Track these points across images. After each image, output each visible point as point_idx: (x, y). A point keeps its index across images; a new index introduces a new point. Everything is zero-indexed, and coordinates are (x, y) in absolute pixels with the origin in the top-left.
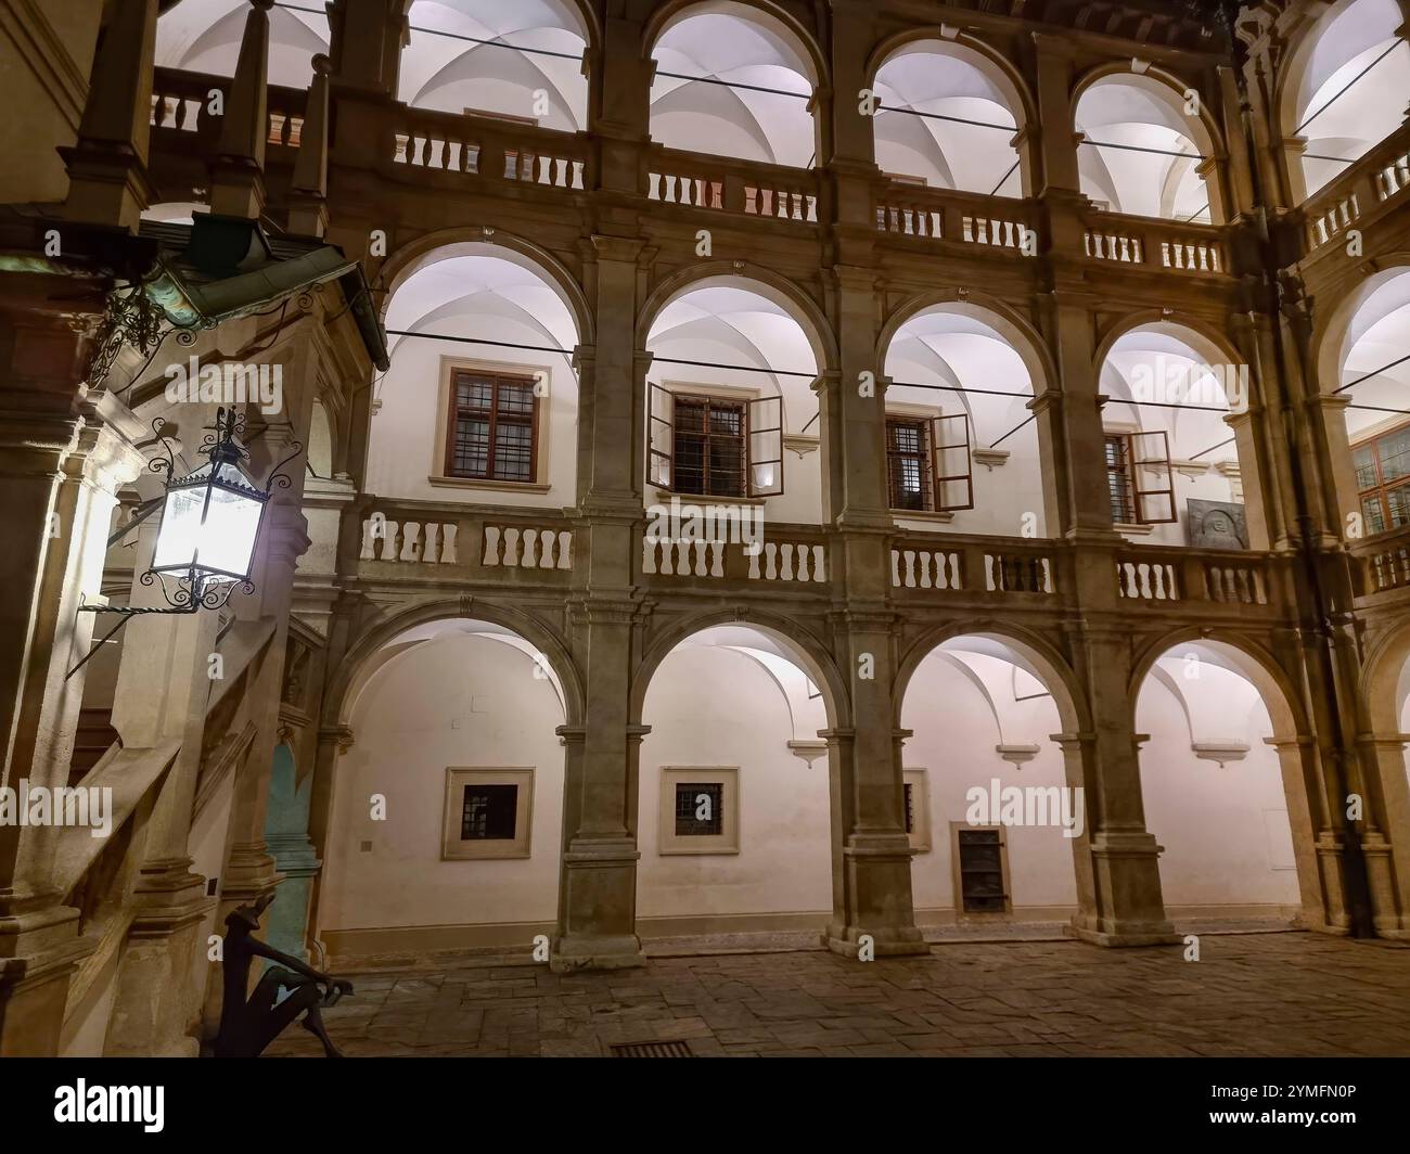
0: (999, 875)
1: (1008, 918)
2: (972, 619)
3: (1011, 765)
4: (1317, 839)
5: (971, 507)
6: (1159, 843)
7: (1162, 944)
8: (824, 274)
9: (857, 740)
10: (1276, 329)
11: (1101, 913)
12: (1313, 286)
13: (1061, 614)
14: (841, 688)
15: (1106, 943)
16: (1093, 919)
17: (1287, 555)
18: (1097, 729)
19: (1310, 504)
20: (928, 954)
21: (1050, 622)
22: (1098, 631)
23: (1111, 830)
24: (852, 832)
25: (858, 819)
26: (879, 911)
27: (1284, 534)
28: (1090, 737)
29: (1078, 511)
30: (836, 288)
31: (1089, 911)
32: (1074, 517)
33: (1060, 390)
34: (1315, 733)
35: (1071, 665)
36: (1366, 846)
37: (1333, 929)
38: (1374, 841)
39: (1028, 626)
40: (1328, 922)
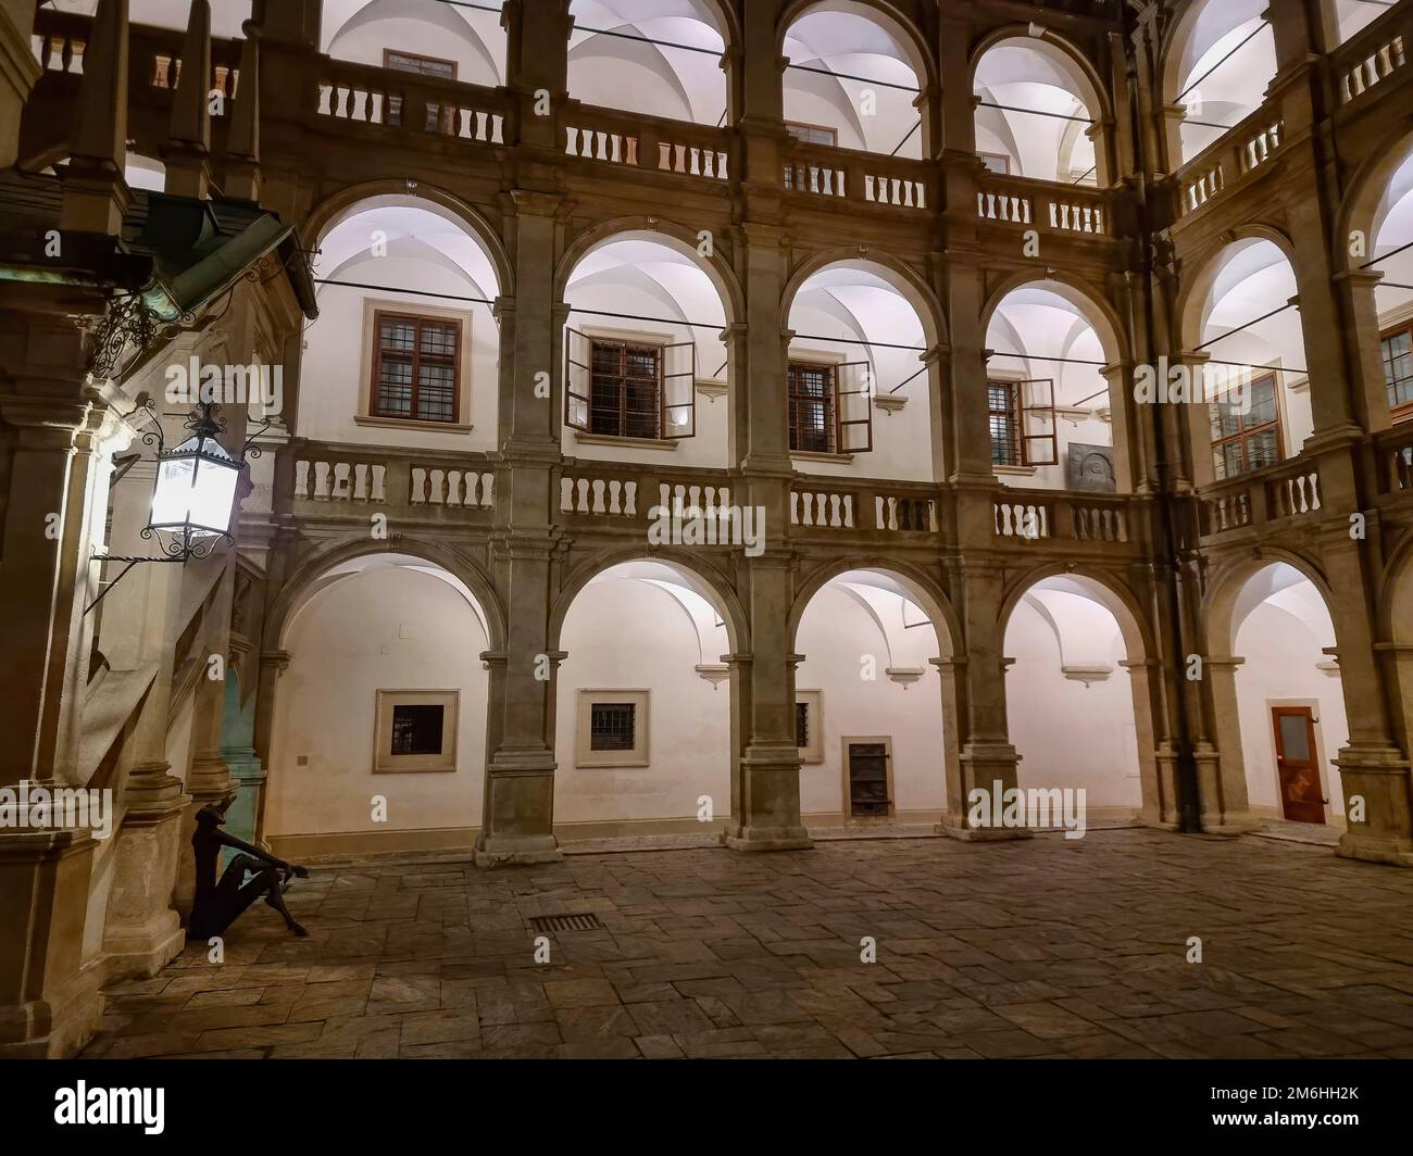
0: (884, 783)
1: (891, 820)
2: (860, 555)
3: (899, 685)
4: (1157, 749)
5: (869, 449)
6: (1018, 753)
8: (733, 230)
9: (754, 663)
10: (1147, 289)
12: (1181, 250)
13: (942, 551)
14: (742, 617)
15: (968, 838)
16: (959, 818)
17: (1145, 498)
18: (969, 654)
20: (812, 848)
21: (931, 558)
23: (977, 742)
24: (749, 745)
25: (754, 733)
26: (770, 812)
27: (1144, 479)
28: (962, 660)
30: (744, 244)
32: (957, 462)
33: (949, 344)
34: (1161, 656)
35: (949, 597)
36: (1196, 755)
37: (1165, 826)
38: (1204, 750)
39: (912, 562)
40: (1163, 820)
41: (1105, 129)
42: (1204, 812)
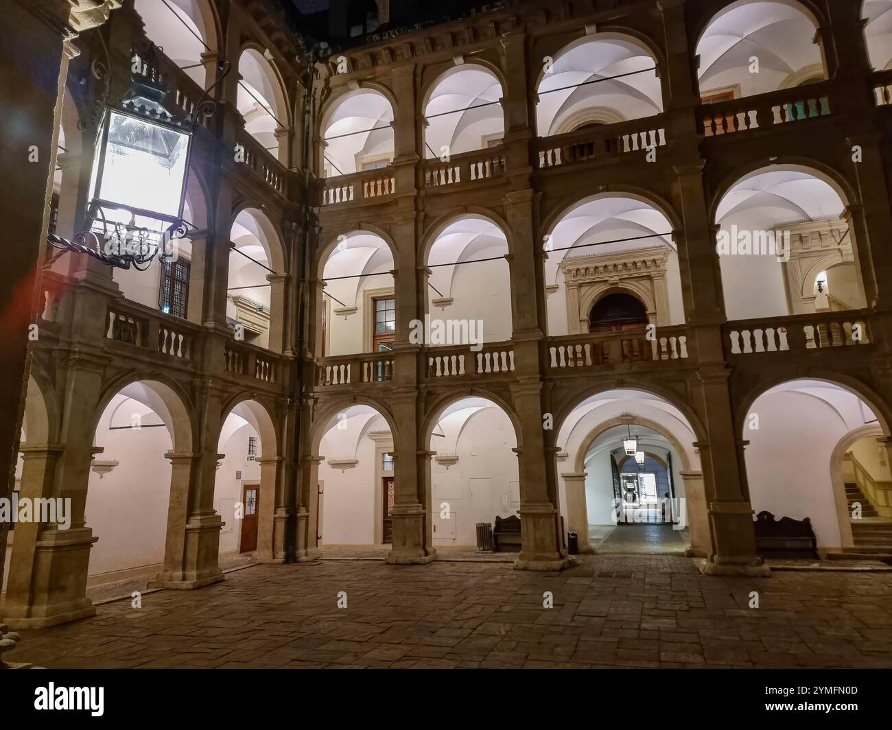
7: (216, 582)
11: (184, 570)
19: (304, 335)
22: (215, 389)
29: (215, 310)
31: (174, 569)
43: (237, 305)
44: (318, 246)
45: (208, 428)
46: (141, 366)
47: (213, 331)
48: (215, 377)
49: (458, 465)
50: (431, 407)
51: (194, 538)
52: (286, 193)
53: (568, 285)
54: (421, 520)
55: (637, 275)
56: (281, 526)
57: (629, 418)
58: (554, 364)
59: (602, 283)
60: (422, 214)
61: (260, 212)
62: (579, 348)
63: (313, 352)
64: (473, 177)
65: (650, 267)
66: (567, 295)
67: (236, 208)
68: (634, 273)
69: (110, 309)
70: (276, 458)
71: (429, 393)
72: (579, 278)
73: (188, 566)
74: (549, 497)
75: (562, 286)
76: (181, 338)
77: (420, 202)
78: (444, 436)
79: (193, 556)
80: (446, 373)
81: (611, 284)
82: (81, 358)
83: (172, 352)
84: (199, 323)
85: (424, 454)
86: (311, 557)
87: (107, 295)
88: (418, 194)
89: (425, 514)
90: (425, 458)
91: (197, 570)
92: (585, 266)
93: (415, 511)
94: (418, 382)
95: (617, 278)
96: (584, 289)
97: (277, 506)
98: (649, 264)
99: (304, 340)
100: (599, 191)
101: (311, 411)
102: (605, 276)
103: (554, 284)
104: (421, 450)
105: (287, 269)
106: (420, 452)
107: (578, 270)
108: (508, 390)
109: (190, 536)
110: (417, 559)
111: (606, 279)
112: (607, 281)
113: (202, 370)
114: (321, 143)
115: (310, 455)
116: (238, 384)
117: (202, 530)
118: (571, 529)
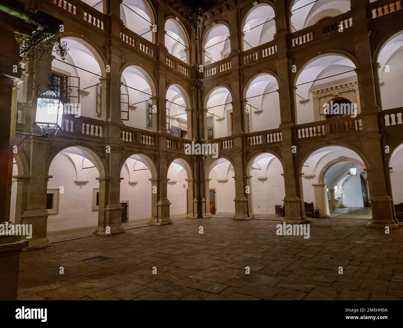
0: (126, 213)
1: (127, 224)
2: (138, 150)
3: (131, 186)
4: (193, 200)
5: (128, 120)
6: (170, 202)
7: (169, 224)
8: (107, 47)
9: (110, 180)
10: (197, 92)
11: (158, 219)
12: (205, 85)
13: (156, 151)
14: (107, 167)
15: (160, 225)
16: (156, 220)
18: (161, 178)
19: (200, 132)
20: (125, 232)
21: (153, 152)
22: (163, 155)
23: (162, 200)
24: (107, 204)
25: (109, 201)
26: (114, 223)
28: (159, 179)
29: (161, 126)
30: (110, 52)
31: (155, 218)
32: (160, 127)
33: (159, 96)
34: (195, 178)
35: (157, 163)
36: (202, 201)
37: (195, 217)
38: (203, 200)
39: (149, 153)
40: (194, 216)
41: (189, 50)
42: (202, 213)
43: (179, 122)
44: (203, 95)
45: (162, 170)
46: (135, 149)
47: (160, 134)
48: (163, 151)
49: (267, 180)
50: (248, 158)
51: (160, 208)
52: (189, 75)
53: (314, 99)
54: (246, 203)
55: (347, 90)
56: (196, 205)
57: (343, 158)
58: (300, 137)
59: (331, 96)
60: (242, 76)
61: (178, 85)
62: (319, 127)
63: (204, 138)
64: (263, 56)
65: (354, 86)
66: (314, 103)
67: (167, 86)
68: (346, 89)
69: (122, 130)
70: (192, 179)
71: (247, 153)
72: (319, 95)
73: (159, 217)
74: (297, 194)
75: (311, 99)
76: (150, 137)
77: (241, 71)
78: (261, 169)
79: (160, 215)
80: (255, 144)
81: (335, 96)
82: (112, 148)
83: (147, 143)
84: (156, 132)
85: (246, 177)
86: (207, 216)
87: (119, 126)
88: (240, 68)
89: (247, 201)
90: (247, 179)
91: (162, 219)
92: (322, 89)
93: (243, 200)
94: (243, 148)
95: (338, 93)
96: (322, 100)
97: (194, 197)
98: (353, 84)
99: (200, 134)
100: (319, 54)
101: (204, 161)
102: (332, 92)
103: (307, 99)
104: (245, 175)
105: (192, 106)
106: (244, 176)
107: (318, 91)
108: (279, 149)
109: (159, 207)
110: (244, 218)
111: (332, 94)
112: (333, 95)
113: (159, 149)
114: (203, 51)
115: (205, 178)
116: (174, 153)
117: (162, 206)
118: (317, 208)
